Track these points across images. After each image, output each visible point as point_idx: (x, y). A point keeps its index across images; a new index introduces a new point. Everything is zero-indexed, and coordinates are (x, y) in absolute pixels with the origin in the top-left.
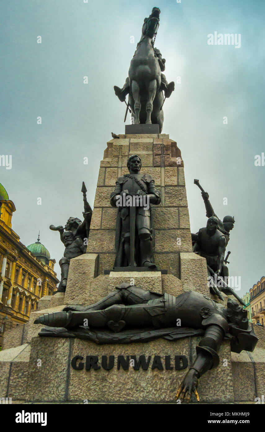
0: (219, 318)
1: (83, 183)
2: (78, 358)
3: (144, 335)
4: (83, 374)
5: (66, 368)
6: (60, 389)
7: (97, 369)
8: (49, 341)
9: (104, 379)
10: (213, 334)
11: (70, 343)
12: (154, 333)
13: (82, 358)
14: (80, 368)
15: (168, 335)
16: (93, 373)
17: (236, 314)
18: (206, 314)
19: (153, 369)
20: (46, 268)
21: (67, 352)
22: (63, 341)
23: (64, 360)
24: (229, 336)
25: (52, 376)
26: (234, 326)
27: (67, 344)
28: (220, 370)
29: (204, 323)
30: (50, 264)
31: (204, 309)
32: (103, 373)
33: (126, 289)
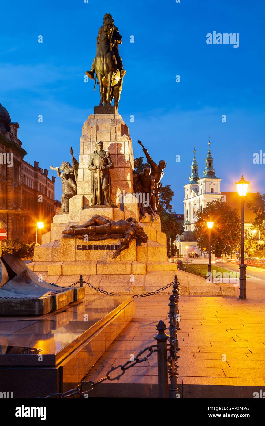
0: (131, 231)
2: (78, 246)
4: (81, 251)
5: (75, 250)
6: (73, 257)
7: (86, 249)
8: (67, 240)
9: (89, 253)
10: (127, 237)
11: (76, 240)
13: (80, 246)
14: (80, 249)
16: (85, 251)
18: (126, 229)
19: (107, 249)
21: (75, 244)
22: (73, 239)
23: (74, 247)
25: (70, 253)
26: (137, 234)
27: (74, 241)
28: (131, 250)
29: (125, 233)
32: (89, 251)
33: (96, 218)
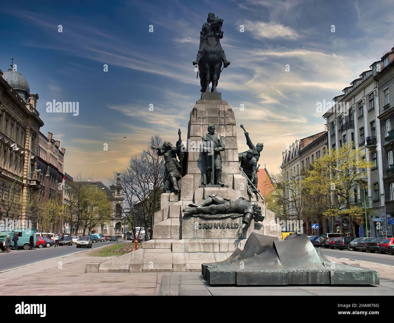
0: (250, 210)
1: (179, 129)
2: (200, 224)
3: (224, 216)
6: (194, 235)
7: (207, 228)
9: (209, 231)
10: (248, 216)
12: (227, 215)
14: (201, 228)
15: (232, 216)
16: (205, 230)
17: (257, 208)
18: (246, 208)
19: (227, 228)
20: (28, 107)
24: (254, 216)
25: (191, 230)
26: (256, 213)
27: (195, 219)
29: (245, 212)
30: (32, 102)
31: (245, 207)
33: (214, 197)
